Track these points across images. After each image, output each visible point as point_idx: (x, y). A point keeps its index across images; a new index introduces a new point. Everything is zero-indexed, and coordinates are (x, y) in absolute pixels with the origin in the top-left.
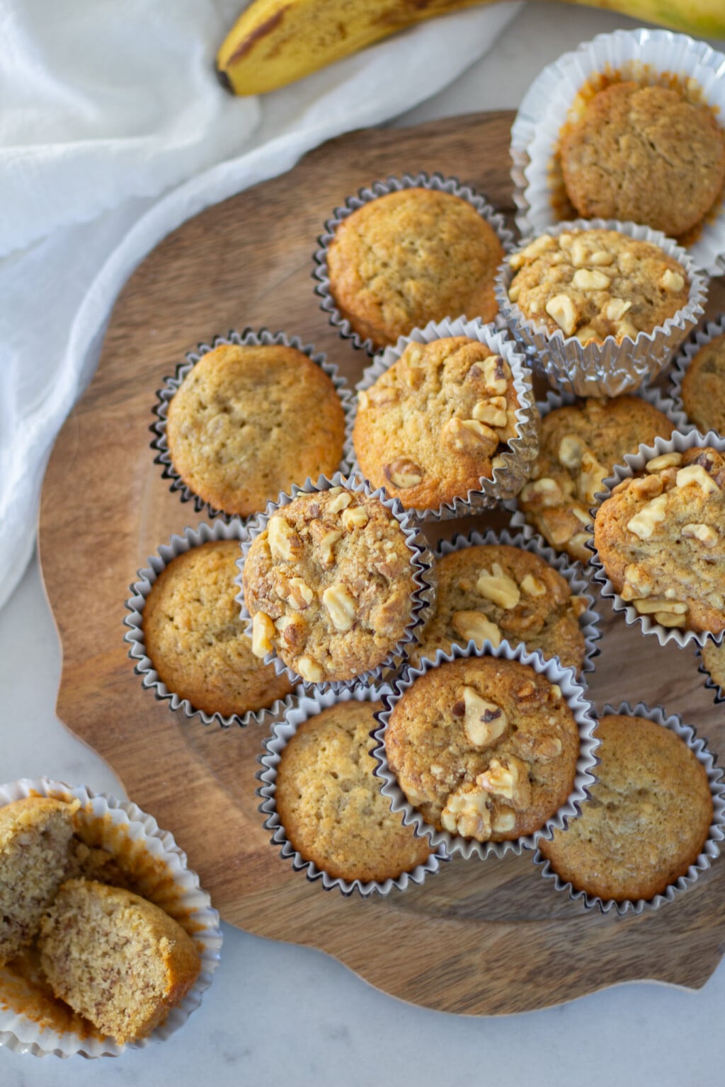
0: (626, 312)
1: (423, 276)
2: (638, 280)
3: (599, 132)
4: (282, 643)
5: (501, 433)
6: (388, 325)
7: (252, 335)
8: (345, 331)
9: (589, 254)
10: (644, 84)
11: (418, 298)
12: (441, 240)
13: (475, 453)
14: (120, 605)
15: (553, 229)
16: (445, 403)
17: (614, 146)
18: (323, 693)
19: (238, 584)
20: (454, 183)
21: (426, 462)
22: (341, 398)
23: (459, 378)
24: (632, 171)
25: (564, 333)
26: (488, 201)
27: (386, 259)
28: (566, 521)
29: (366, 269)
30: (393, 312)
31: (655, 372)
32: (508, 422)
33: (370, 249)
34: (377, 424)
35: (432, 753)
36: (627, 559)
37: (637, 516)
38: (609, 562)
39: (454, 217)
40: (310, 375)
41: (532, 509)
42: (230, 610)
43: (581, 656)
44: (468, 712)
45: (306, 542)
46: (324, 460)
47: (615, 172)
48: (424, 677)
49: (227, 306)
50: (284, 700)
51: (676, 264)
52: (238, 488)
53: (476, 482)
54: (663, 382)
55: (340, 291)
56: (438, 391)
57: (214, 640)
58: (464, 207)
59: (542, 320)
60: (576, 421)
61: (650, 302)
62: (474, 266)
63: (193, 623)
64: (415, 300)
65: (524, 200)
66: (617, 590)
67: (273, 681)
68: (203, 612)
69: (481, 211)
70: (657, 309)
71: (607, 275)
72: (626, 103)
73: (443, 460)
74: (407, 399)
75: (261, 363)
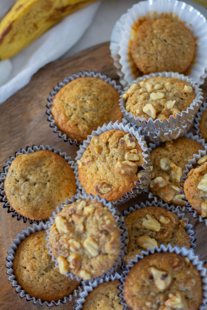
0: (174, 105)
1: (90, 110)
2: (175, 92)
3: (144, 40)
4: (72, 266)
5: (138, 163)
6: (82, 132)
7: (30, 149)
8: (65, 138)
9: (153, 86)
10: (155, 19)
11: (91, 119)
12: (94, 95)
13: (130, 173)
14: (3, 267)
15: (135, 81)
16: (113, 157)
17: (151, 44)
18: (92, 283)
19: (48, 247)
20: (93, 73)
21: (112, 182)
22: (70, 165)
23: (116, 145)
24: (160, 52)
25: (153, 119)
26: (108, 76)
27: (75, 107)
28: (170, 192)
29: (68, 113)
30: (82, 127)
31: (190, 126)
32: (139, 158)
33: (67, 105)
34: (88, 171)
35: (144, 297)
36: (200, 201)
37: (200, 183)
38: (194, 204)
39: (96, 85)
40: (56, 159)
41: (155, 190)
42: (48, 259)
43: (190, 243)
44: (155, 277)
45: (72, 224)
46: (70, 191)
47: (153, 54)
48: (133, 267)
49: (17, 140)
50: (77, 289)
51: (187, 83)
52: (39, 209)
53: (133, 185)
54: (192, 129)
55: (60, 124)
56: (109, 153)
57: (44, 272)
58: (99, 81)
59: (142, 116)
60: (163, 152)
61: (182, 99)
62: (109, 102)
63: (34, 267)
64: (89, 120)
65: (122, 73)
66: (199, 214)
67: (72, 283)
68: (37, 262)
69: (106, 81)
70: (185, 101)
71: (163, 93)
72: (151, 27)
73: (118, 179)
74: (97, 159)
75: (36, 159)
